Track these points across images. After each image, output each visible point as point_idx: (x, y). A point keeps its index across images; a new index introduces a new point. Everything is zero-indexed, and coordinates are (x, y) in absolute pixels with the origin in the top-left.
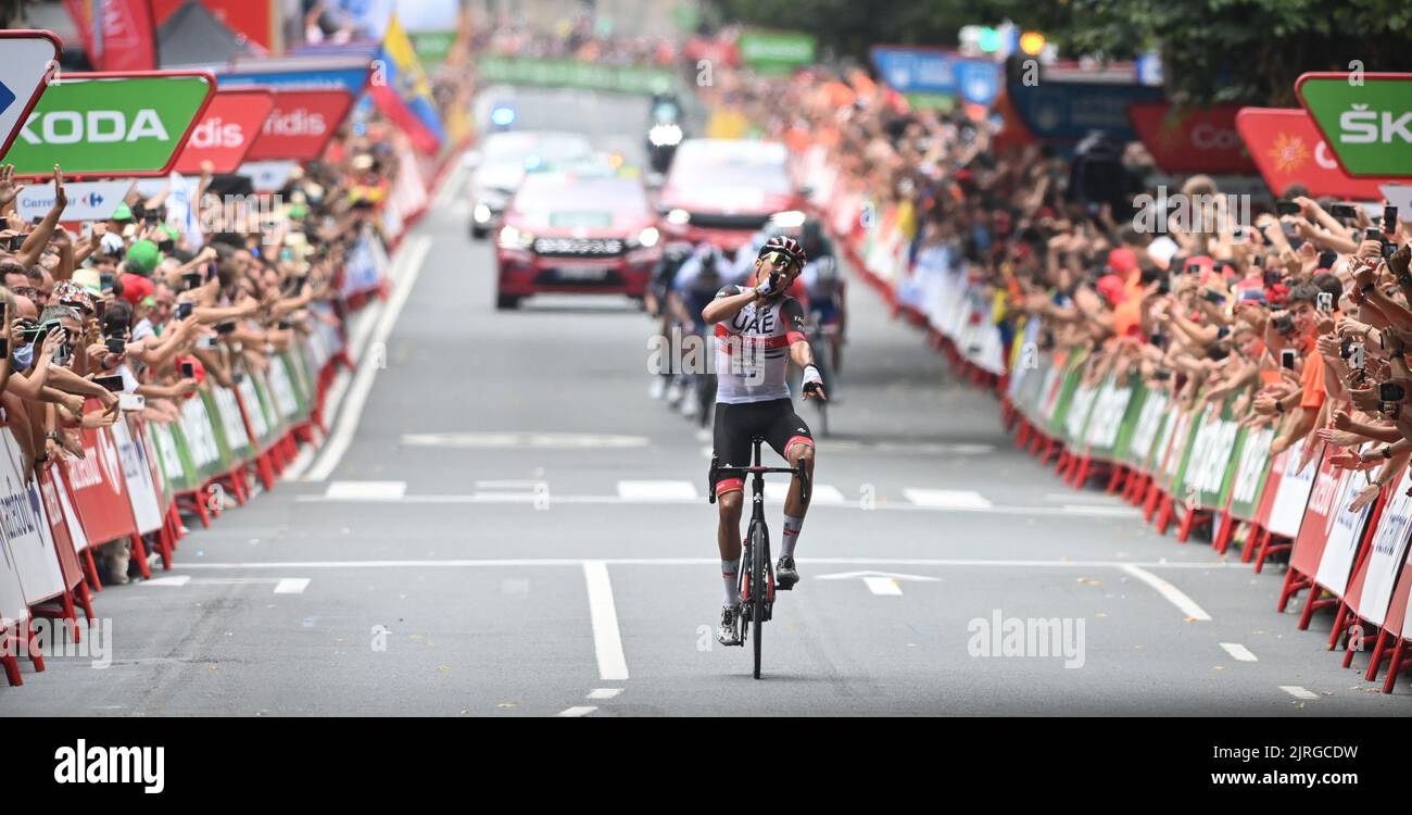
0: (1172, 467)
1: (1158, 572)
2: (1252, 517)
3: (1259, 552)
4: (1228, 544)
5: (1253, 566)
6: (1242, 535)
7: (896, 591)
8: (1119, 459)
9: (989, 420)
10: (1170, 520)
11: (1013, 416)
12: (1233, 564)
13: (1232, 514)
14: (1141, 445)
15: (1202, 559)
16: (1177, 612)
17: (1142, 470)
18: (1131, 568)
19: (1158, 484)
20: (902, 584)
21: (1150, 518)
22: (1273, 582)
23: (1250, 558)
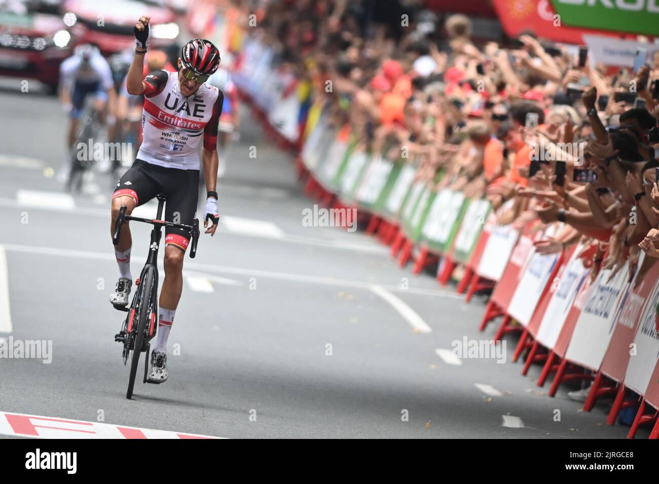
0: (415, 222)
1: (398, 295)
2: (468, 261)
3: (471, 287)
4: (448, 279)
5: (464, 297)
6: (459, 274)
7: (209, 289)
8: (377, 212)
9: (287, 174)
10: (408, 259)
11: (304, 173)
12: (451, 295)
13: (454, 258)
14: (394, 203)
15: (429, 288)
16: (407, 325)
17: (392, 220)
18: (379, 290)
19: (404, 232)
20: (214, 285)
21: (395, 255)
22: (477, 310)
23: (463, 291)
